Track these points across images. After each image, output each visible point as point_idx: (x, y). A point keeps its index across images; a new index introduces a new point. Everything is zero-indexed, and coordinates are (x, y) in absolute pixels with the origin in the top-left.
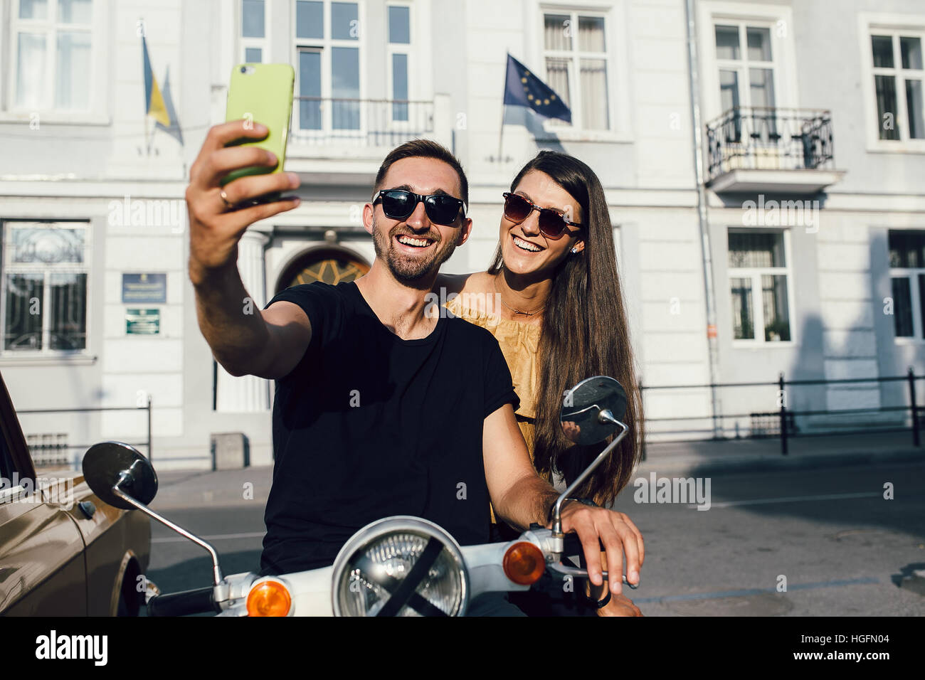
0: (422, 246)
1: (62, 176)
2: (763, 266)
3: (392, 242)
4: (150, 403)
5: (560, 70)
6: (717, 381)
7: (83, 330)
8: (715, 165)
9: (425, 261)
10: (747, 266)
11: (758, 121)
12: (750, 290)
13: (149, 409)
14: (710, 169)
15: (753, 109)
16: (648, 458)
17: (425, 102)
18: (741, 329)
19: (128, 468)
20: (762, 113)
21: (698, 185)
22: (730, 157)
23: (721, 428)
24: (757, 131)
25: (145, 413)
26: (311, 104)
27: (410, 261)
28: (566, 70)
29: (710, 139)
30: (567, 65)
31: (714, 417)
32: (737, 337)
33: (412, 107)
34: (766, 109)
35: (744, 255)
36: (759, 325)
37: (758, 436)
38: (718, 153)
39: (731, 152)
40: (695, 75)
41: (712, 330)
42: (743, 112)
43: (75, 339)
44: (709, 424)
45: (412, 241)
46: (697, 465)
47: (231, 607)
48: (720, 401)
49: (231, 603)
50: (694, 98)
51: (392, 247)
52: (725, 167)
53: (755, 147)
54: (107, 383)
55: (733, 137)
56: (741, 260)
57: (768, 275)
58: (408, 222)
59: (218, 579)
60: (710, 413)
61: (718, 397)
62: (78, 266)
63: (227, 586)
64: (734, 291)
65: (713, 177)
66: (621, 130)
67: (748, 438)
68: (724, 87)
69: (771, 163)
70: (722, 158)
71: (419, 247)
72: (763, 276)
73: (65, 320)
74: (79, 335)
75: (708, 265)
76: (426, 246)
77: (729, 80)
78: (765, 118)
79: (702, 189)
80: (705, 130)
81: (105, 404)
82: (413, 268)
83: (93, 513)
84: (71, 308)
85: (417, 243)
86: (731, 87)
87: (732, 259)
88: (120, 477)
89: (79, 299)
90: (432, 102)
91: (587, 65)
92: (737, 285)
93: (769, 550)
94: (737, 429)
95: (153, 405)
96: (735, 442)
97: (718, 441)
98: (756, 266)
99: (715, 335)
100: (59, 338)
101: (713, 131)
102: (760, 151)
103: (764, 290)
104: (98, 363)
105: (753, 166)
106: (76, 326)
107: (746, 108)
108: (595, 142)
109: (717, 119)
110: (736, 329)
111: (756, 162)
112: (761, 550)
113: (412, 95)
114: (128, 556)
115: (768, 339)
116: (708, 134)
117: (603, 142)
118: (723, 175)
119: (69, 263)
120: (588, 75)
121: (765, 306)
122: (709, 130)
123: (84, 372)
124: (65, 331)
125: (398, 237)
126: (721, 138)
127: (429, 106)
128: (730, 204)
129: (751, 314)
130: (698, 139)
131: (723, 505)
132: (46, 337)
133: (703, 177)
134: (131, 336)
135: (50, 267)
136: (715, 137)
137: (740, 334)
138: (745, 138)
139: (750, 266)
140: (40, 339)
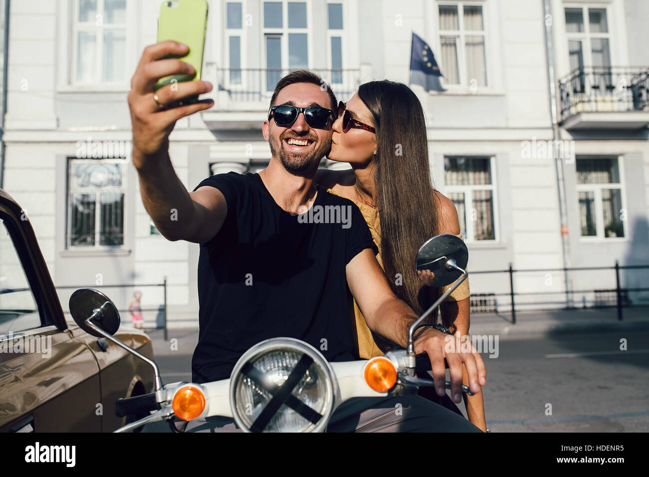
0: (304, 146)
1: (107, 128)
2: (603, 183)
3: (282, 143)
4: (165, 281)
5: (450, 45)
6: (569, 266)
7: (122, 232)
8: (565, 109)
9: (307, 156)
10: (590, 182)
11: (597, 77)
12: (593, 200)
13: (165, 285)
14: (562, 113)
15: (594, 68)
16: (518, 322)
17: (354, 70)
18: (586, 228)
20: (601, 71)
21: (553, 124)
22: (576, 104)
23: (572, 301)
24: (597, 84)
25: (162, 288)
26: (274, 73)
27: (295, 156)
28: (455, 45)
29: (562, 91)
30: (455, 41)
31: (567, 292)
32: (583, 235)
33: (345, 74)
34: (604, 67)
35: (588, 174)
36: (600, 226)
37: (600, 307)
38: (568, 100)
39: (577, 99)
40: (550, 45)
41: (565, 229)
42: (586, 70)
43: (116, 238)
44: (563, 298)
45: (296, 142)
46: (553, 327)
47: (167, 406)
48: (571, 281)
49: (167, 404)
50: (550, 61)
51: (282, 148)
52: (573, 110)
53: (596, 95)
54: (138, 268)
55: (579, 88)
56: (586, 179)
57: (607, 190)
58: (293, 128)
59: (158, 386)
60: (564, 289)
61: (570, 278)
62: (118, 189)
63: (165, 391)
64: (581, 201)
65: (564, 118)
66: (496, 86)
67: (592, 308)
68: (572, 53)
69: (608, 107)
70: (571, 104)
71: (302, 146)
72: (603, 190)
73: (110, 225)
74: (119, 235)
75: (561, 183)
76: (307, 145)
77: (576, 48)
78: (603, 74)
79: (556, 127)
80: (558, 84)
81: (136, 282)
82: (298, 161)
83: (107, 347)
84: (113, 217)
85: (300, 143)
86: (577, 53)
87: (579, 178)
88: (92, 313)
89: (119, 211)
90: (359, 70)
91: (470, 40)
92: (583, 197)
93: (605, 388)
94: (584, 301)
95: (168, 283)
96: (582, 310)
97: (569, 310)
98: (597, 183)
99: (567, 233)
100: (106, 238)
101: (564, 85)
102: (599, 98)
103: (604, 200)
104: (132, 254)
105: (594, 109)
106: (117, 229)
107: (588, 67)
108: (476, 95)
109: (566, 76)
110: (583, 229)
111: (597, 106)
112: (600, 388)
113: (345, 66)
114: (135, 379)
115: (607, 236)
116: (560, 87)
117: (482, 95)
118: (572, 117)
119: (112, 187)
120: (471, 48)
121: (605, 212)
122: (561, 84)
123: (123, 261)
124: (110, 233)
125: (287, 140)
126: (570, 90)
127: (357, 73)
128: (577, 137)
129: (593, 218)
130: (553, 91)
131: (572, 355)
132: (98, 237)
133: (557, 118)
134: (154, 236)
135: (100, 189)
136: (565, 89)
137: (586, 232)
138: (588, 88)
139: (592, 183)
140: (94, 238)
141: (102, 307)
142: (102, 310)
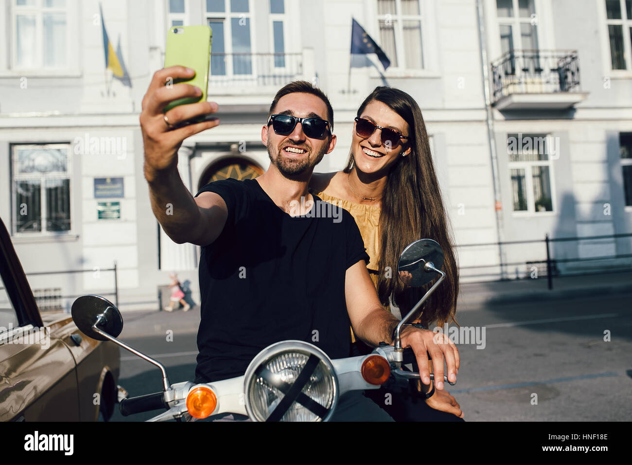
1: (50, 113)
2: (533, 160)
3: (280, 152)
4: (115, 266)
5: (389, 29)
6: (503, 240)
7: (69, 217)
8: (497, 91)
9: (302, 162)
10: (521, 160)
11: (527, 60)
12: (524, 177)
13: (115, 270)
14: (494, 94)
15: (524, 51)
17: (296, 54)
18: (519, 204)
19: (102, 313)
20: (530, 54)
21: (486, 105)
22: (508, 86)
23: (506, 273)
24: (527, 66)
25: (113, 273)
26: (218, 58)
27: (292, 161)
28: (393, 29)
29: (494, 73)
30: (393, 25)
31: (501, 265)
32: (515, 210)
33: (287, 58)
34: (533, 51)
36: (531, 201)
38: (500, 83)
39: (508, 81)
40: (482, 29)
41: (499, 205)
42: (516, 54)
43: (63, 224)
44: (498, 270)
45: (294, 150)
46: (490, 298)
47: (176, 405)
48: (505, 254)
49: (176, 403)
50: (482, 45)
51: (280, 155)
52: (505, 92)
53: (525, 77)
54: (86, 253)
55: (510, 71)
56: (517, 156)
57: (536, 167)
58: (290, 137)
59: (166, 387)
60: (499, 262)
61: (503, 251)
62: (63, 174)
63: (173, 391)
64: (513, 178)
65: (497, 99)
66: (432, 69)
67: (524, 279)
68: (503, 37)
69: (536, 88)
70: (503, 86)
71: (298, 153)
72: (533, 167)
73: (57, 211)
74: (66, 221)
75: (495, 161)
76: (302, 153)
77: (506, 32)
78: (532, 58)
79: (489, 108)
80: (490, 67)
81: (85, 267)
82: (294, 166)
83: (80, 341)
84: (60, 203)
85: (297, 151)
86: (508, 37)
87: (511, 156)
88: (97, 319)
89: (65, 197)
90: (301, 54)
91: (407, 25)
92: (515, 174)
93: (541, 355)
94: (517, 272)
95: (118, 267)
96: (516, 282)
97: (504, 281)
98: (528, 160)
99: (500, 209)
100: (53, 224)
101: (496, 67)
102: (529, 80)
103: (534, 176)
104: (79, 240)
105: (524, 90)
106: (64, 215)
107: (518, 50)
108: (414, 78)
109: (498, 60)
110: (515, 204)
111: (526, 88)
112: (536, 355)
113: (287, 49)
114: (105, 370)
115: (537, 210)
116: (492, 69)
117: (420, 78)
118: (504, 98)
119: (58, 172)
120: (408, 32)
121: (535, 188)
122: (493, 67)
123: (70, 246)
124: (57, 219)
126: (502, 72)
127: (299, 57)
128: (508, 118)
129: (525, 193)
130: (486, 74)
131: (508, 325)
132: (44, 223)
133: (490, 100)
134: (101, 220)
135: (45, 175)
136: (497, 72)
137: (518, 207)
138: (518, 71)
139: (523, 161)
140: (40, 224)
141: (105, 312)
142: (106, 314)
